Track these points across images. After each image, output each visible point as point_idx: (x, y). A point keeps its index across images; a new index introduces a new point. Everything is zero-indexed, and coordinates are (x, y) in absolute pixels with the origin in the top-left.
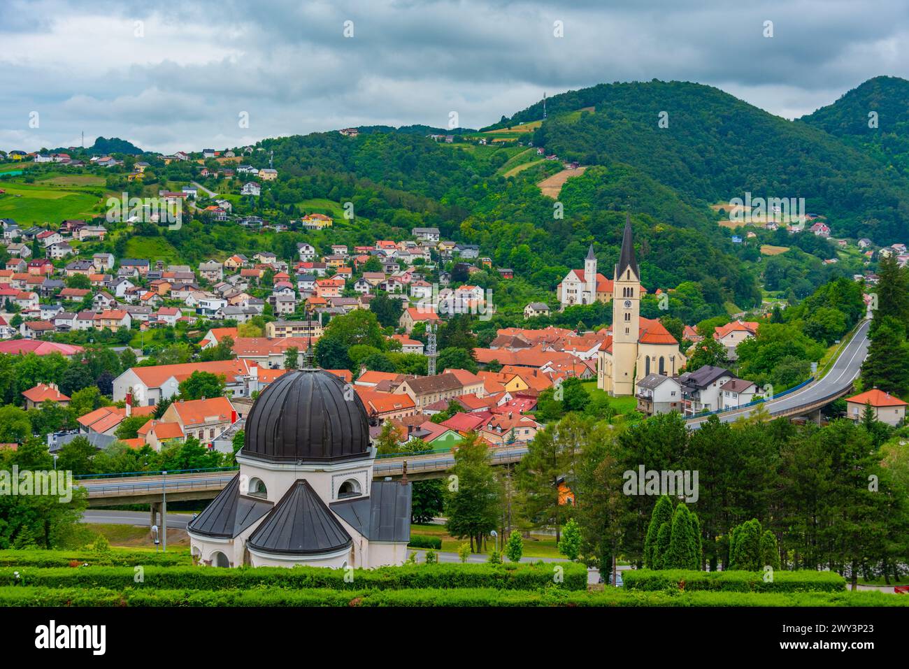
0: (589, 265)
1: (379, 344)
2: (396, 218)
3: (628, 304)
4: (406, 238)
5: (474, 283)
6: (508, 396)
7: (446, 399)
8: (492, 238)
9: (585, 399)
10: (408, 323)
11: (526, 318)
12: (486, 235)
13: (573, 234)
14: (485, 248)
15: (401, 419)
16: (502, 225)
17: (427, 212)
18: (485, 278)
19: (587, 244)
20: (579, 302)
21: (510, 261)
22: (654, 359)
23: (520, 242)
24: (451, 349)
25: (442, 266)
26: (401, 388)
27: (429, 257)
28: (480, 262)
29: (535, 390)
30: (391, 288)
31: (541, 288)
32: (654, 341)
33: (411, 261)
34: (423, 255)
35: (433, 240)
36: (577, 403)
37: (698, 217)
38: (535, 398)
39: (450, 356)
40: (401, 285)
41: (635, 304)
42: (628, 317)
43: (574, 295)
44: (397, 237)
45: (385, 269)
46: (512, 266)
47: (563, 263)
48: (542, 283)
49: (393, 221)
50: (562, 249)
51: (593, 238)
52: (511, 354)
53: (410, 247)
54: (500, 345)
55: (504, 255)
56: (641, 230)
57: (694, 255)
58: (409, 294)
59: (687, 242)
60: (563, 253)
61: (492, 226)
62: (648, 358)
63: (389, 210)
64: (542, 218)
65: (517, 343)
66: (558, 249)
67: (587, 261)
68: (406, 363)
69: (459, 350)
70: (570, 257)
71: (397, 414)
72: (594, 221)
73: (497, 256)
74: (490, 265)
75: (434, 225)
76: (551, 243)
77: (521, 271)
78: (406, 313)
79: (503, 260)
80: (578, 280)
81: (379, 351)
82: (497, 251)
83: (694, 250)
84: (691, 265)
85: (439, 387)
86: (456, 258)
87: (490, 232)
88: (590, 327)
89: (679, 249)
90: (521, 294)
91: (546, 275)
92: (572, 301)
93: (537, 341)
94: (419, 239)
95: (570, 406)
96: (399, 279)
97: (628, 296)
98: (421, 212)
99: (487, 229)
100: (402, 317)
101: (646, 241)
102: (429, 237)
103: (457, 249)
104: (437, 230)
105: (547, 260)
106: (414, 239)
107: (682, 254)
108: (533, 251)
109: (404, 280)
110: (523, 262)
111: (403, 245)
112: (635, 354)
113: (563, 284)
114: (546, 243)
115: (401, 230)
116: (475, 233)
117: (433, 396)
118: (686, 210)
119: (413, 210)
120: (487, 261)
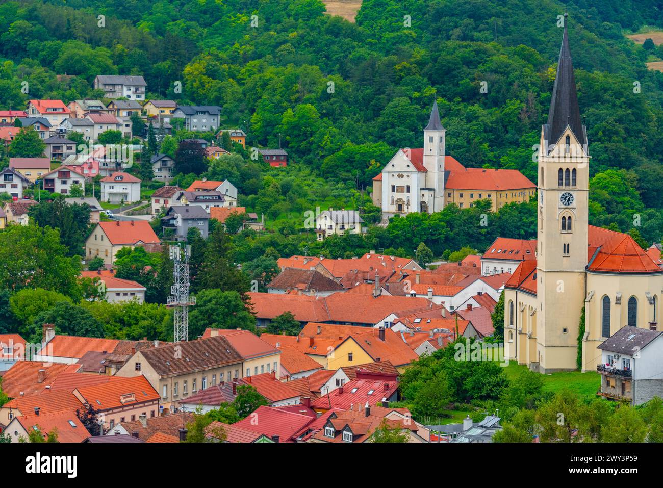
0: (431, 140)
1: (65, 287)
2: (63, 56)
3: (567, 199)
4: (83, 95)
5: (220, 175)
6: (341, 375)
7: (222, 383)
8: (244, 94)
9: (493, 379)
10: (102, 249)
11: (320, 240)
12: (232, 88)
13: (397, 84)
14: (231, 112)
15: (144, 422)
16: (261, 70)
17: (120, 47)
18: (237, 166)
19: (426, 103)
20: (414, 208)
21: (281, 136)
22: (618, 301)
23: (298, 101)
24: (211, 293)
25: (153, 146)
26: (131, 365)
27: (129, 130)
28: (226, 137)
29: (389, 364)
30: (64, 187)
31: (341, 185)
32: (619, 267)
33: (96, 136)
34: (118, 125)
35: (133, 98)
36: (478, 386)
37: (611, 54)
38: (393, 377)
39: (209, 305)
40: (82, 181)
41: (581, 199)
42: (566, 223)
43: (404, 196)
44: (68, 93)
45: (48, 151)
46: (285, 145)
47: (381, 137)
48: (344, 175)
49: (58, 63)
50: (377, 112)
51: (434, 91)
52: (316, 302)
53: (93, 112)
54: (288, 285)
55: (269, 125)
56: (521, 75)
57: (620, 121)
58: (98, 196)
59: (606, 96)
60: (380, 119)
61: (243, 71)
62: (606, 300)
63: (49, 43)
64: (327, 57)
65: (319, 282)
66: (370, 113)
67: (427, 134)
68: (122, 321)
69: (226, 293)
70: (393, 126)
71: (138, 412)
72: (435, 60)
73: (257, 127)
74: (243, 142)
75: (135, 70)
76: (356, 101)
77: (302, 153)
78: (98, 231)
79: (268, 133)
80: (412, 168)
81: (68, 299)
82: (255, 117)
83: (620, 112)
84: (615, 138)
85: (201, 363)
86: (179, 130)
87: (240, 82)
88: (438, 255)
89: (591, 110)
90: (305, 195)
91: (350, 160)
92: (400, 207)
93: (352, 279)
94: (108, 95)
95: (466, 391)
96: (78, 170)
97: (567, 184)
98: (109, 46)
99: (233, 77)
100: (91, 239)
101: (531, 95)
102: (126, 93)
103: (180, 115)
104: (141, 80)
105: (350, 132)
106: (99, 96)
107: (599, 118)
108: (323, 116)
109: (86, 172)
110: (306, 136)
111: (79, 107)
112: (582, 292)
113: (385, 175)
114: (346, 100)
115: (73, 80)
116: (211, 84)
117: (190, 380)
118: (591, 42)
119: (94, 42)
120: (237, 134)
